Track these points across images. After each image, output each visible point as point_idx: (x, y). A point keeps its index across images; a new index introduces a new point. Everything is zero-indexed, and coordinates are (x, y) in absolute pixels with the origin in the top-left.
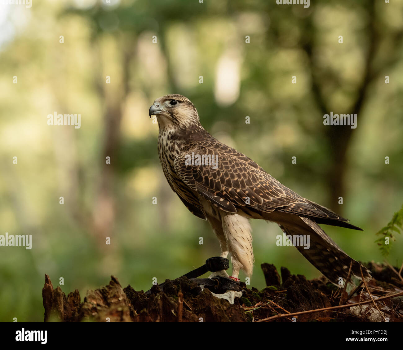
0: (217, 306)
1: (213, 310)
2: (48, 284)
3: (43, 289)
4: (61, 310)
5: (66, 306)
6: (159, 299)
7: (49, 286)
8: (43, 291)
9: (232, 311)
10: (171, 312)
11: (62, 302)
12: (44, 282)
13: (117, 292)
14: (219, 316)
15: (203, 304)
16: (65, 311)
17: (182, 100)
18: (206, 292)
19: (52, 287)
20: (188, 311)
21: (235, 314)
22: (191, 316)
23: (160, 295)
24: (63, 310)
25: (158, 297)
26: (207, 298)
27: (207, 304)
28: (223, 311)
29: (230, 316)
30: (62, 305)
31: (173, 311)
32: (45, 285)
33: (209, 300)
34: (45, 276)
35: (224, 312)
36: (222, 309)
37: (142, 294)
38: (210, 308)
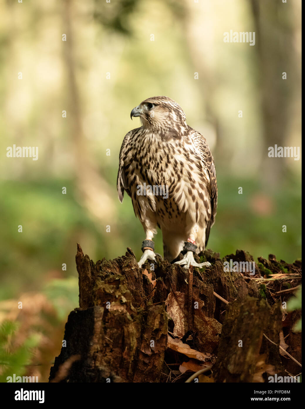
0: (226, 277)
1: (223, 280)
2: (80, 252)
3: (76, 256)
4: (88, 275)
5: (93, 272)
6: (174, 269)
7: (80, 254)
8: (76, 258)
9: (239, 282)
10: (185, 281)
11: (90, 269)
12: (77, 250)
13: (131, 262)
14: (227, 286)
15: (215, 275)
16: (93, 276)
17: (158, 103)
18: (217, 265)
19: (82, 255)
20: (200, 280)
21: (241, 285)
22: (202, 285)
23: (175, 265)
24: (90, 275)
25: (173, 267)
26: (218, 270)
27: (218, 275)
28: (232, 281)
29: (237, 287)
30: (90, 271)
31: (186, 280)
32: (78, 252)
33: (220, 271)
34: (77, 245)
35: (232, 283)
36: (231, 280)
37: (166, 264)
38: (220, 279)
